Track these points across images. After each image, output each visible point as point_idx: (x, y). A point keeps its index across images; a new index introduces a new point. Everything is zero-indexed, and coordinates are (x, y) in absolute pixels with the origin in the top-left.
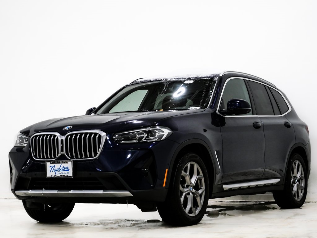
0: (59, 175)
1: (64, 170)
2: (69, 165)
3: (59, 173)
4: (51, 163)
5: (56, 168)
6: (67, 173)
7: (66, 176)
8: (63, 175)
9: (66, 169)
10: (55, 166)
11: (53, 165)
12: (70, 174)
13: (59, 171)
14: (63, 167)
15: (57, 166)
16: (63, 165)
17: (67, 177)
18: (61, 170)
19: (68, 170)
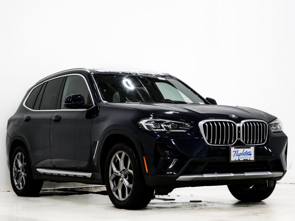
0: (242, 159)
1: (247, 154)
2: (252, 150)
3: (242, 157)
4: (235, 148)
5: (239, 152)
6: (250, 157)
7: (248, 160)
8: (246, 159)
9: (248, 154)
10: (238, 151)
11: (236, 150)
12: (252, 158)
13: (242, 155)
14: (246, 152)
15: (241, 151)
16: (246, 150)
17: (250, 160)
18: (243, 154)
19: (251, 155)
